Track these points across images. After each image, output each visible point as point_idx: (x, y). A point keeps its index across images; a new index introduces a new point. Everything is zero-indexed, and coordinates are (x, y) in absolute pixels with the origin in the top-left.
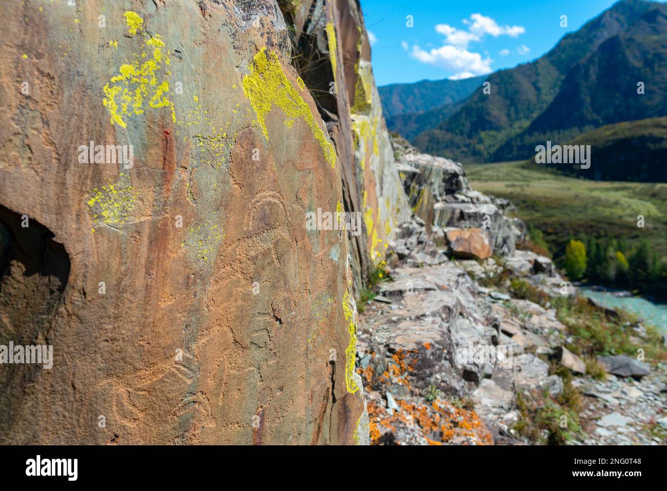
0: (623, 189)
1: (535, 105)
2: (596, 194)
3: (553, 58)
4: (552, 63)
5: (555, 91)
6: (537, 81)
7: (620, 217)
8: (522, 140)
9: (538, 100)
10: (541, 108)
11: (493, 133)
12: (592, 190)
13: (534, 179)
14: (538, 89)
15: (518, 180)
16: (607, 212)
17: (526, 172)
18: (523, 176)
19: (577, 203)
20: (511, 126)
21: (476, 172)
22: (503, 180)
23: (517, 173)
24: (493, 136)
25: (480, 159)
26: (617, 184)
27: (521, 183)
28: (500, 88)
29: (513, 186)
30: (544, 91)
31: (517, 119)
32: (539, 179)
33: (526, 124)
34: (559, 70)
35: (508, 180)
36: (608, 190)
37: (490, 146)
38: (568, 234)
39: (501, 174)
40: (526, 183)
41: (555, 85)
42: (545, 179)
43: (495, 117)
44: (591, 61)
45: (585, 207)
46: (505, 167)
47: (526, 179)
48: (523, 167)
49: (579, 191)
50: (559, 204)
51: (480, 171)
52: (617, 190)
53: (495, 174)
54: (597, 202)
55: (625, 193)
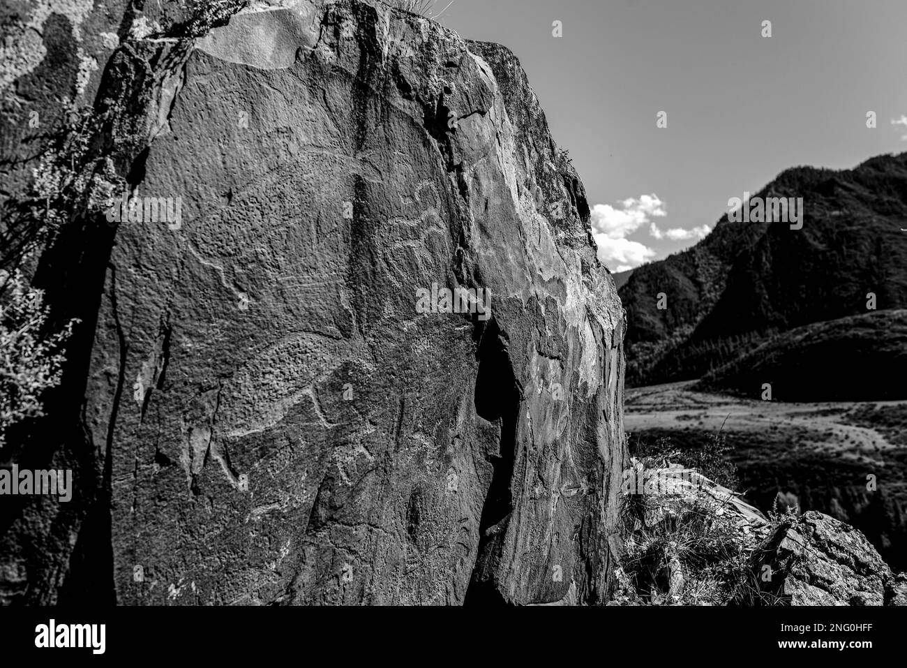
0: (833, 412)
1: (697, 305)
2: (798, 422)
3: (712, 245)
4: (712, 251)
5: (720, 286)
6: (697, 275)
7: (839, 454)
8: (687, 352)
9: (700, 298)
10: (706, 309)
11: (647, 344)
12: (792, 416)
13: (712, 404)
14: (698, 285)
15: (690, 408)
16: (819, 448)
17: (699, 396)
18: (696, 402)
19: (777, 437)
20: (670, 334)
21: (634, 399)
22: (670, 409)
23: (688, 398)
24: (647, 348)
25: (634, 379)
26: (823, 406)
27: (696, 413)
28: (649, 286)
29: (686, 417)
30: (706, 287)
31: (676, 325)
32: (719, 404)
33: (689, 330)
34: (721, 259)
35: (677, 409)
36: (813, 414)
37: (646, 362)
38: (773, 483)
39: (667, 401)
40: (702, 411)
41: (720, 279)
42: (726, 404)
43: (647, 323)
44: (760, 245)
45: (789, 442)
46: (670, 391)
47: (701, 406)
48: (694, 389)
49: (775, 420)
50: (752, 441)
51: (638, 397)
52: (825, 413)
53: (659, 400)
54: (803, 434)
55: (837, 417)
